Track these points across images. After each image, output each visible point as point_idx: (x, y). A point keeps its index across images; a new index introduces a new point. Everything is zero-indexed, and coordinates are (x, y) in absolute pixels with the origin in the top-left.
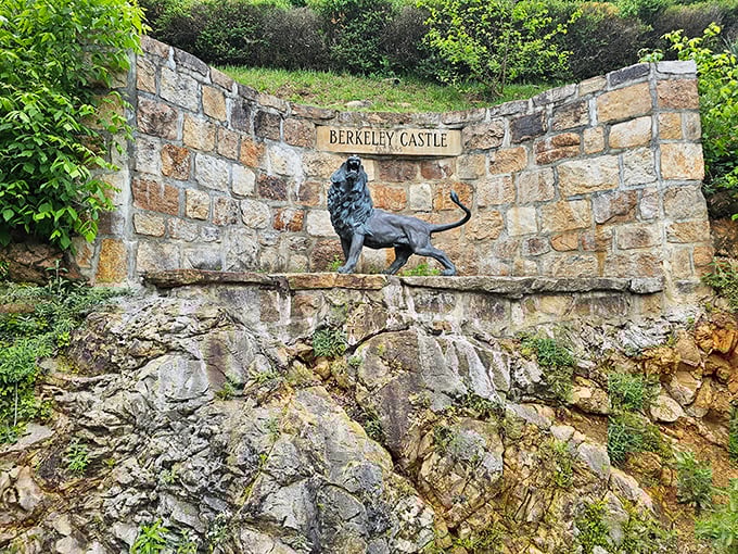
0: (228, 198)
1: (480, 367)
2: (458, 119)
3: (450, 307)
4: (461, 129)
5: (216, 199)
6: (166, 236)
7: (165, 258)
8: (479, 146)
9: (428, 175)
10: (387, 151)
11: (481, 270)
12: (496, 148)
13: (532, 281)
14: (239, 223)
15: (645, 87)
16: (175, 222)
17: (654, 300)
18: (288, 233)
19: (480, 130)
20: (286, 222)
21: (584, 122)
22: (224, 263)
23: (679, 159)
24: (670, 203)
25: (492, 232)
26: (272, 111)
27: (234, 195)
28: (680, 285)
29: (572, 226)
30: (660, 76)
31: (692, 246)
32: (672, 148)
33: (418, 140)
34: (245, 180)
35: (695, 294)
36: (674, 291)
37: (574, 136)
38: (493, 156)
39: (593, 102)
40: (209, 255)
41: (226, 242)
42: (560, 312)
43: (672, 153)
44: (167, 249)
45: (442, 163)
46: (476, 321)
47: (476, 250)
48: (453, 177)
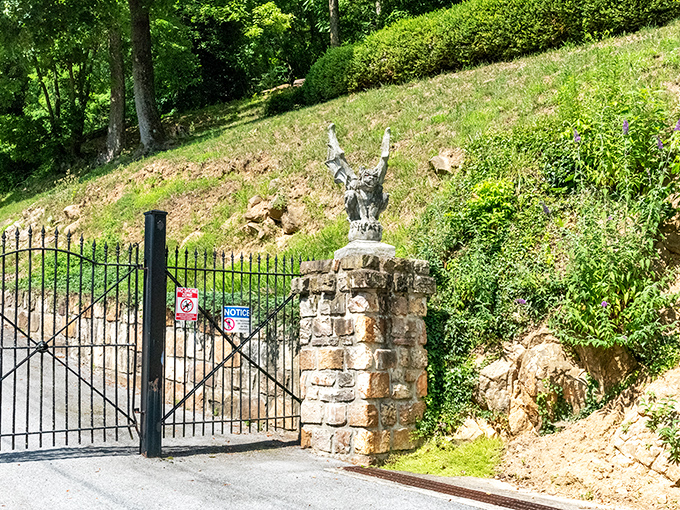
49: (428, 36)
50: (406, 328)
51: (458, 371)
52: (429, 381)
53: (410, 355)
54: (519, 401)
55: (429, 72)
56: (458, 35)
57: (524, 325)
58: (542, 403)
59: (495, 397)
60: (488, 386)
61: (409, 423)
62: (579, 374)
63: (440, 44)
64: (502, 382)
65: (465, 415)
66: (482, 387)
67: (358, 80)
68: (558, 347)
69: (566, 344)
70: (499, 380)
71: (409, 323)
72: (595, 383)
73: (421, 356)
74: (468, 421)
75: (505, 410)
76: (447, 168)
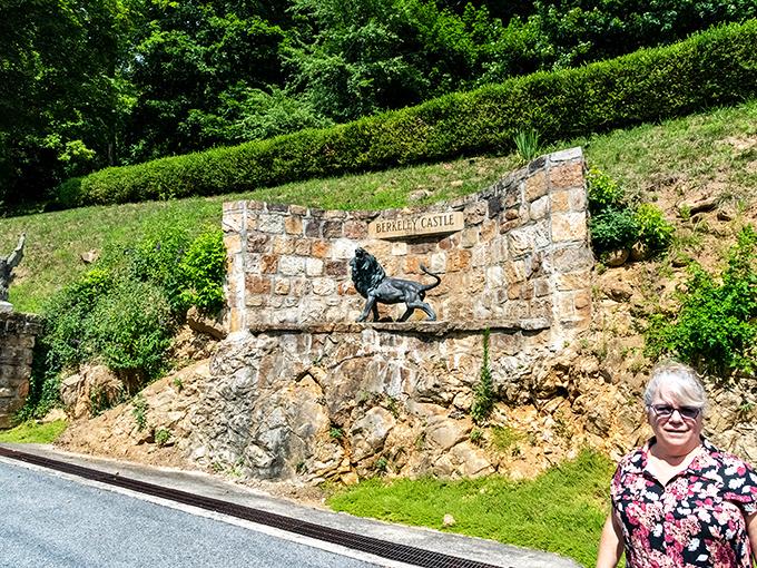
0: (304, 279)
1: (399, 379)
2: (460, 203)
3: (399, 342)
4: (462, 210)
5: (294, 281)
6: (263, 306)
7: (262, 318)
8: (473, 222)
9: (443, 247)
10: (413, 233)
11: (475, 314)
12: (481, 223)
13: (447, 323)
14: (312, 293)
15: (543, 173)
16: (268, 297)
17: (541, 335)
18: (347, 296)
19: (472, 210)
20: (345, 289)
21: (519, 201)
22: (299, 318)
23: (566, 226)
24: (558, 260)
25: (480, 286)
26: (336, 219)
27: (307, 277)
28: (563, 323)
29: (516, 280)
30: (553, 164)
31: (575, 292)
32: (559, 218)
33: (433, 223)
34: (315, 266)
35: (575, 329)
36: (559, 328)
37: (515, 212)
38: (480, 229)
39: (522, 186)
40: (290, 315)
41: (301, 306)
42: (471, 345)
43: (560, 222)
44: (264, 312)
45: (452, 237)
46: (415, 351)
47: (472, 300)
48: (459, 246)
49: (123, 179)
50: (14, 354)
51: (50, 381)
52: (30, 387)
53: (16, 371)
54: (83, 399)
55: (121, 201)
56: (138, 181)
57: (91, 354)
58: (94, 399)
59: (68, 397)
60: (65, 390)
61: (9, 412)
62: (117, 384)
63: (128, 185)
64: (74, 388)
65: (53, 407)
66: (62, 390)
67: (84, 199)
68: (106, 368)
69: (111, 367)
70: (72, 386)
71: (17, 352)
72: (125, 387)
73: (25, 371)
74: (54, 410)
75: (74, 403)
76: (90, 260)
